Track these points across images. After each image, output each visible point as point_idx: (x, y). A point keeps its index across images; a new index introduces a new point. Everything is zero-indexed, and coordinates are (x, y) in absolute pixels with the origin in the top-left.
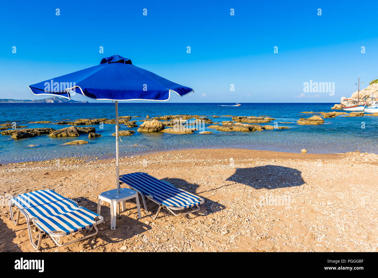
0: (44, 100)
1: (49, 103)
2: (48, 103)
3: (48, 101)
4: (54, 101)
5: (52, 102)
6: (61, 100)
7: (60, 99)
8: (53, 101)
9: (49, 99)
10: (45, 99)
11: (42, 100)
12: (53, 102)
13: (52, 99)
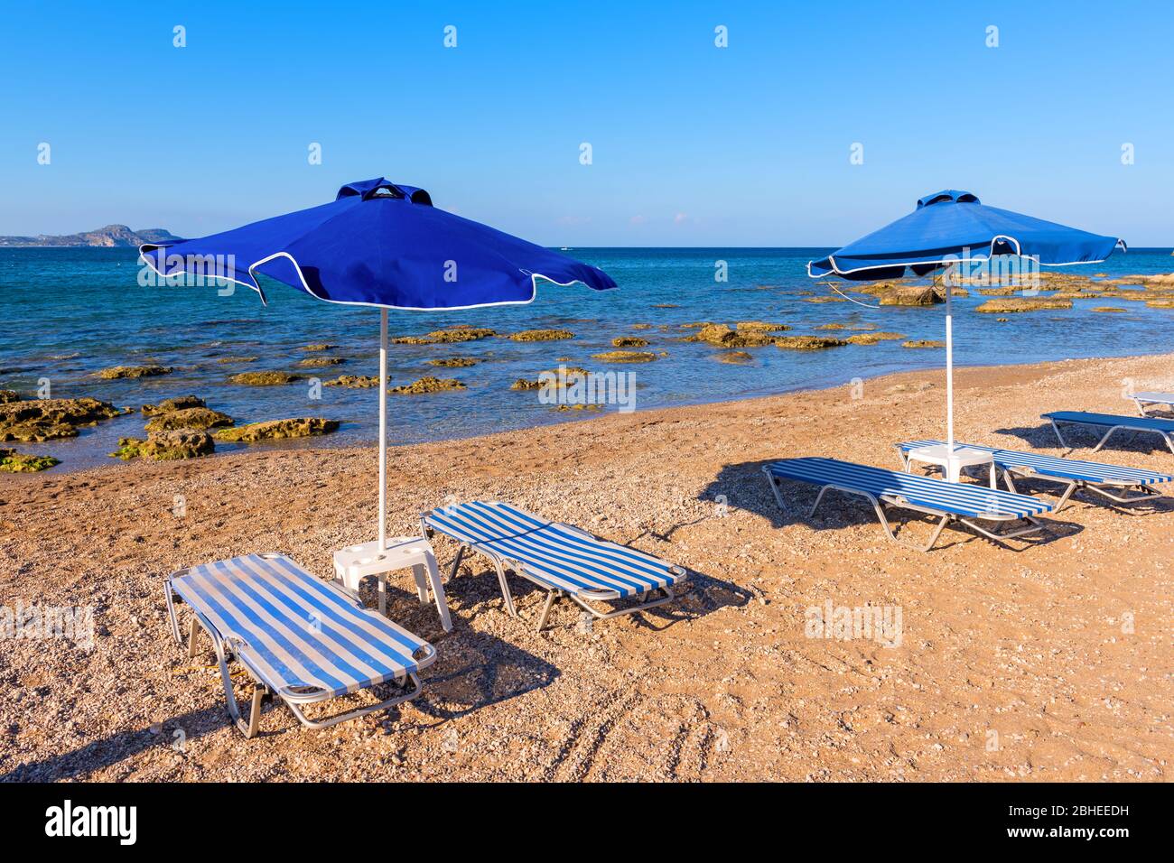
0: (80, 236)
1: (100, 248)
2: (94, 247)
3: (96, 243)
4: (116, 241)
5: (110, 243)
6: (142, 238)
7: (135, 234)
8: (111, 240)
9: (96, 233)
10: (84, 235)
11: (73, 237)
12: (113, 245)
13: (110, 235)
